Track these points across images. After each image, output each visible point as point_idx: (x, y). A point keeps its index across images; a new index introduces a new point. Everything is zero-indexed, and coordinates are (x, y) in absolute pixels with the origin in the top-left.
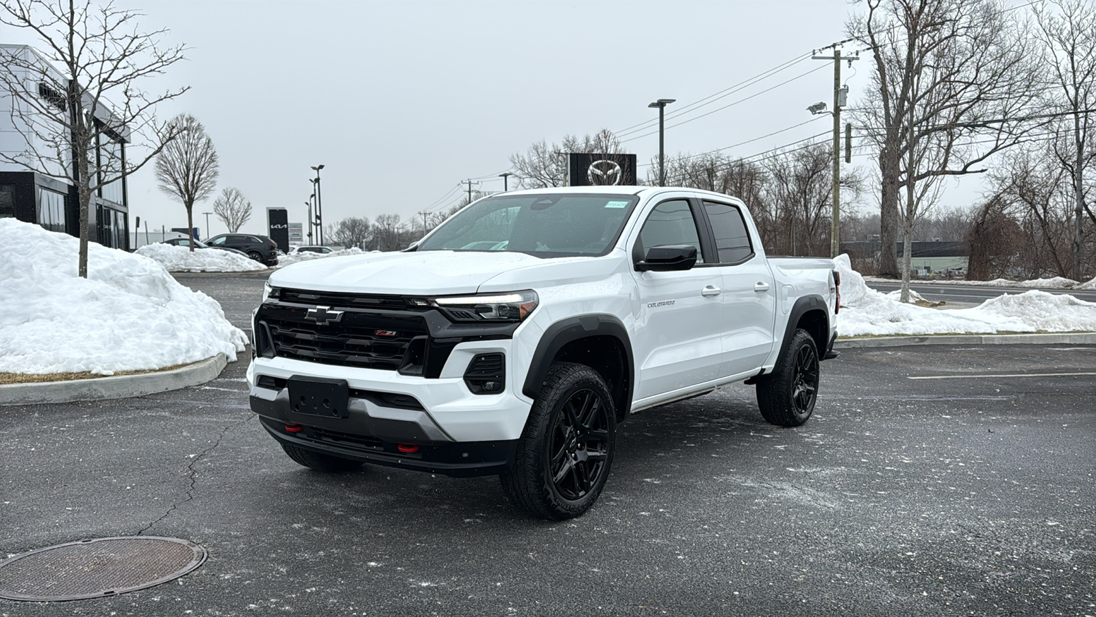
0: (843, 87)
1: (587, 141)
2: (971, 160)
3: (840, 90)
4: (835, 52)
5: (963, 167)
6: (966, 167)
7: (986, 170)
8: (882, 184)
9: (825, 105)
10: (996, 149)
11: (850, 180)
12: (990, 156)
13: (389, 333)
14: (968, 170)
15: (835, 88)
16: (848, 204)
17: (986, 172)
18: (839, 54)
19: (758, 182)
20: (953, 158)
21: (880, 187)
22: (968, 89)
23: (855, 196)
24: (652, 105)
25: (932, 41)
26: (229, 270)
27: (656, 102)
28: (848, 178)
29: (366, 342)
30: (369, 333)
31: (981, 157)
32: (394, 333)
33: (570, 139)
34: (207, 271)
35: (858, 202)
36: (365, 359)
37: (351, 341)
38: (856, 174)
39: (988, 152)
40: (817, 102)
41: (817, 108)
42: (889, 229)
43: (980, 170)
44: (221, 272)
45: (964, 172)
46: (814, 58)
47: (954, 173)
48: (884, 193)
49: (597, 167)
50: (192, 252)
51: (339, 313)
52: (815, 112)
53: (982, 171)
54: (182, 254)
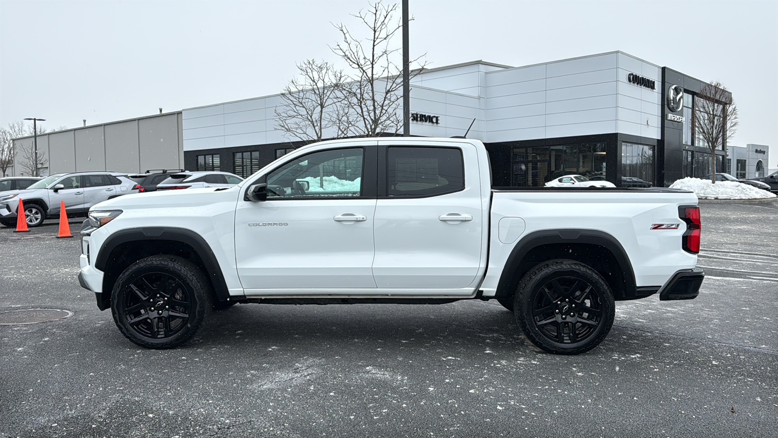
26: (736, 198)
34: (719, 198)
44: (730, 199)
50: (713, 184)
54: (704, 186)
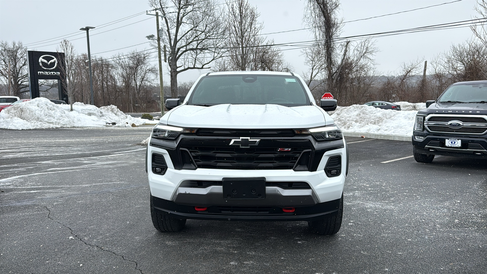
0: (161, 29)
1: (14, 44)
2: (204, 63)
3: (160, 30)
4: (156, 12)
5: (202, 66)
6: (203, 66)
7: (210, 68)
8: (170, 72)
9: (154, 36)
10: (213, 59)
11: (153, 69)
12: (211, 62)
13: (286, 149)
14: (204, 67)
15: (157, 29)
16: (153, 80)
17: (210, 69)
18: (158, 14)
19: (110, 69)
20: (198, 62)
21: (170, 73)
22: (202, 34)
23: (155, 77)
24: (82, 29)
25: (185, 12)
27: (85, 28)
28: (152, 69)
29: (272, 155)
30: (274, 150)
31: (208, 62)
32: (290, 149)
33: (4, 43)
35: (157, 79)
36: (271, 165)
37: (261, 156)
38: (155, 67)
39: (211, 60)
40: (151, 34)
41: (150, 37)
42: (175, 91)
43: (208, 67)
45: (202, 68)
46: (147, 14)
47: (198, 68)
48: (171, 76)
49: (43, 58)
51: (258, 140)
52: (150, 38)
53: (209, 68)
